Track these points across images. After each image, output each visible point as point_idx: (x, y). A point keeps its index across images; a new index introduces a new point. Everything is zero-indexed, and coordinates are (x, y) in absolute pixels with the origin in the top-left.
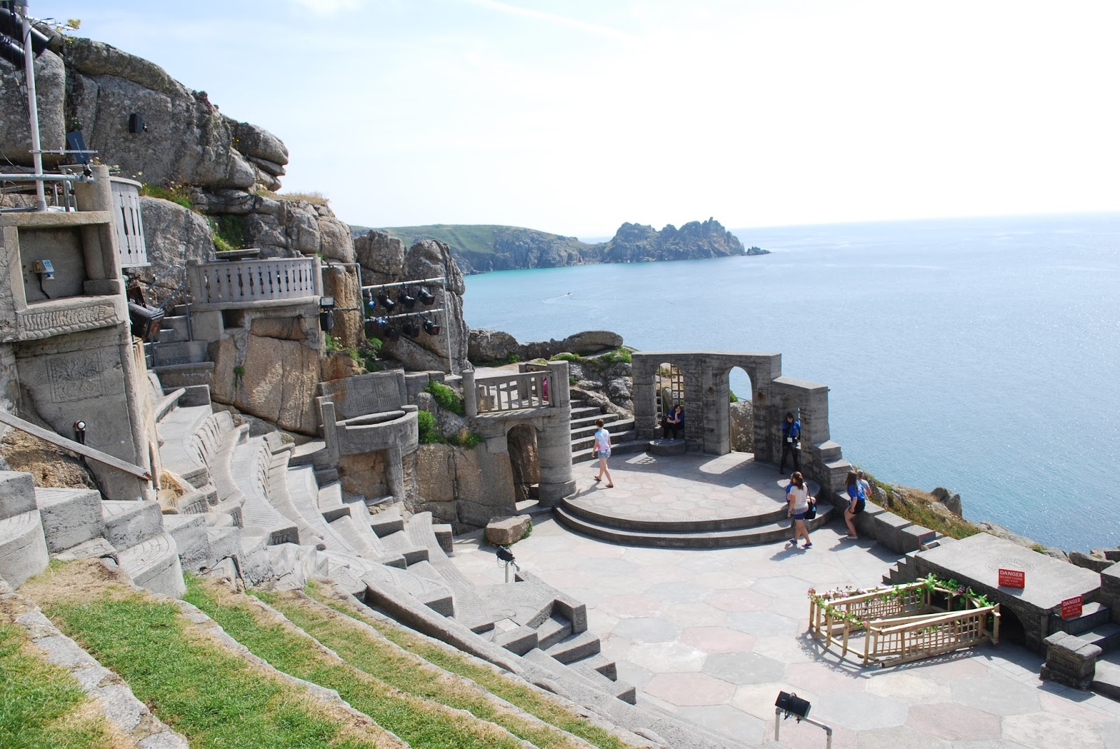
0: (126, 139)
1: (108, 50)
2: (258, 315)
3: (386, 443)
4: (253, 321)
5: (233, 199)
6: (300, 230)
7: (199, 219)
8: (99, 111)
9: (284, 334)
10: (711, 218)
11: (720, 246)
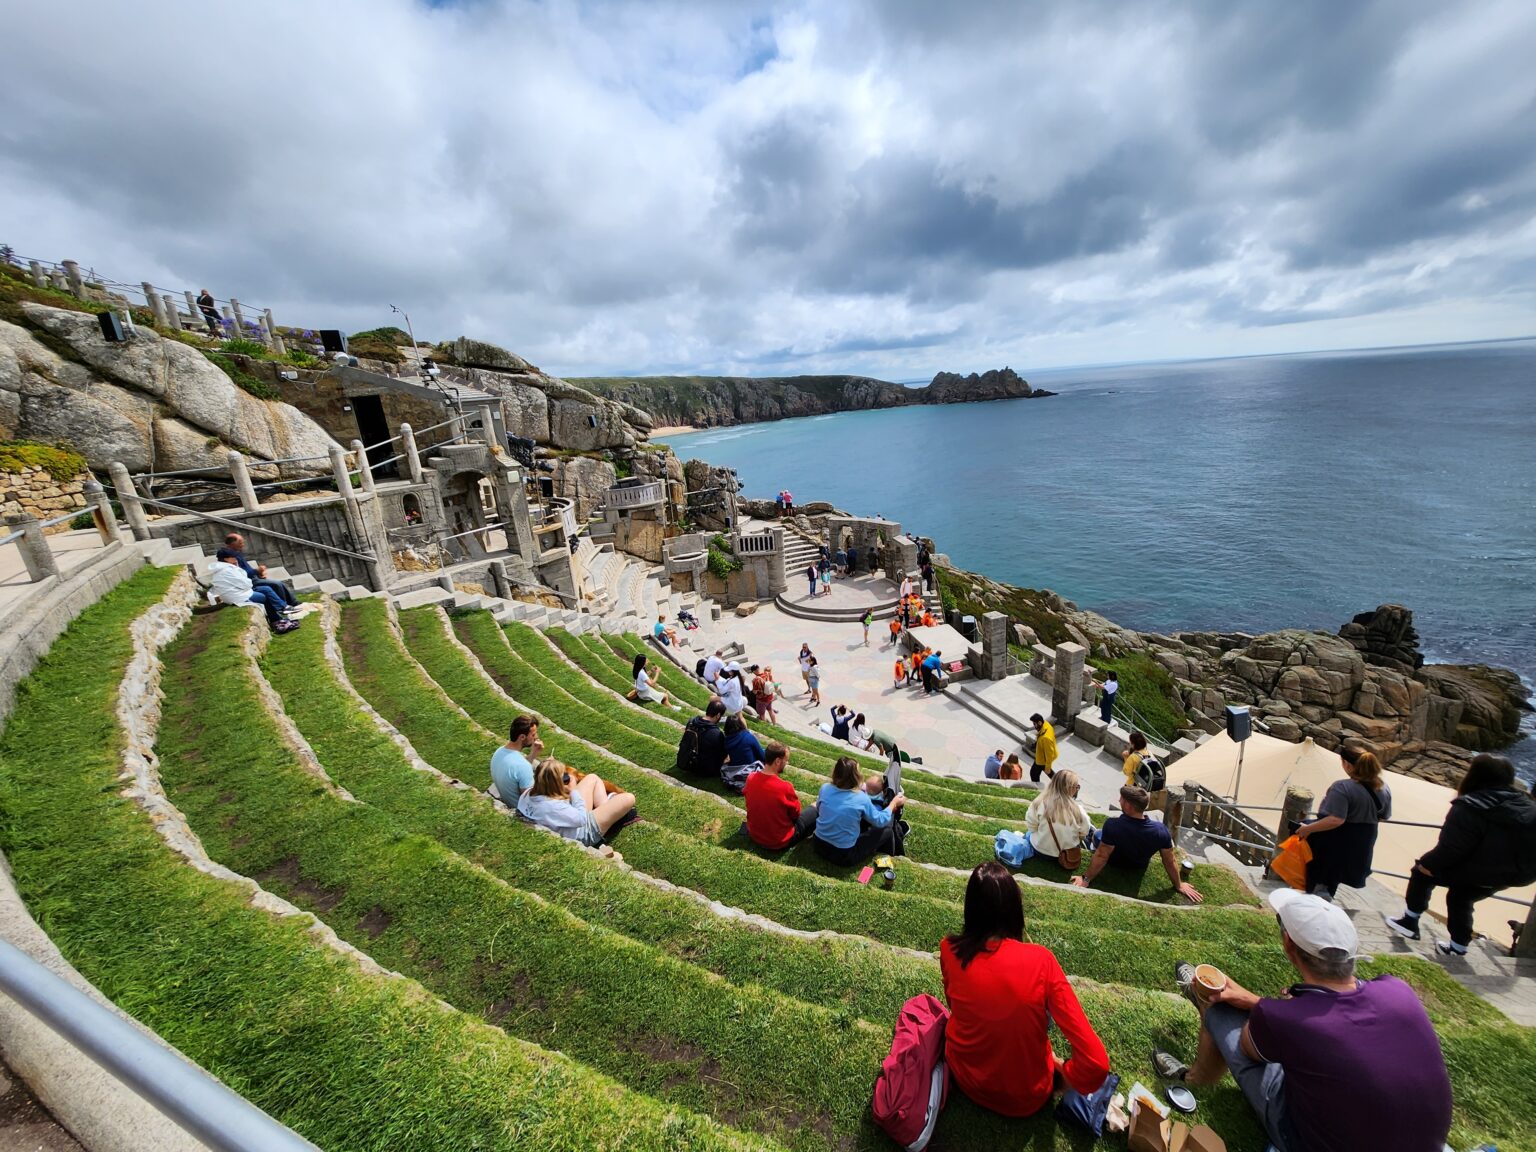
2: (635, 511)
3: (692, 568)
4: (632, 514)
5: (624, 453)
7: (609, 466)
8: (562, 417)
9: (648, 518)
10: (1008, 367)
11: (1012, 389)
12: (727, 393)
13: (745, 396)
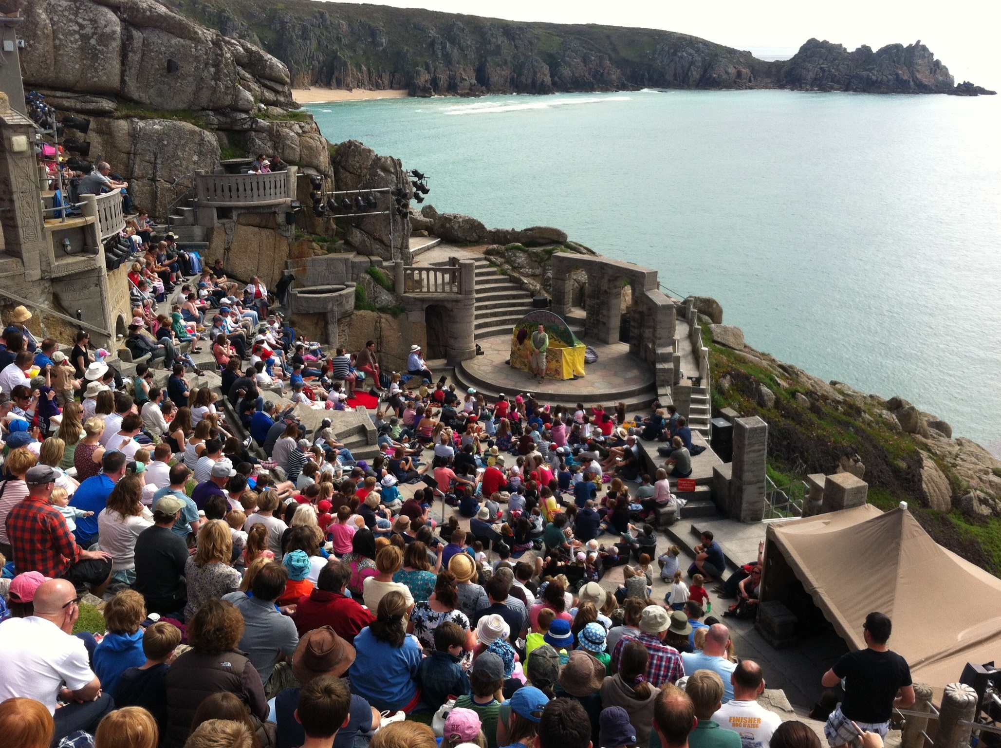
0: (162, 75)
1: (150, 11)
2: (243, 211)
3: (326, 308)
4: (239, 215)
5: (236, 120)
6: (284, 145)
7: (210, 137)
8: (144, 55)
9: (263, 224)
10: (919, 42)
11: (923, 77)
12: (469, 41)
13: (498, 47)
